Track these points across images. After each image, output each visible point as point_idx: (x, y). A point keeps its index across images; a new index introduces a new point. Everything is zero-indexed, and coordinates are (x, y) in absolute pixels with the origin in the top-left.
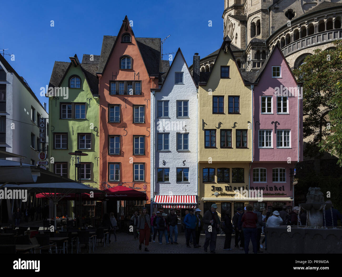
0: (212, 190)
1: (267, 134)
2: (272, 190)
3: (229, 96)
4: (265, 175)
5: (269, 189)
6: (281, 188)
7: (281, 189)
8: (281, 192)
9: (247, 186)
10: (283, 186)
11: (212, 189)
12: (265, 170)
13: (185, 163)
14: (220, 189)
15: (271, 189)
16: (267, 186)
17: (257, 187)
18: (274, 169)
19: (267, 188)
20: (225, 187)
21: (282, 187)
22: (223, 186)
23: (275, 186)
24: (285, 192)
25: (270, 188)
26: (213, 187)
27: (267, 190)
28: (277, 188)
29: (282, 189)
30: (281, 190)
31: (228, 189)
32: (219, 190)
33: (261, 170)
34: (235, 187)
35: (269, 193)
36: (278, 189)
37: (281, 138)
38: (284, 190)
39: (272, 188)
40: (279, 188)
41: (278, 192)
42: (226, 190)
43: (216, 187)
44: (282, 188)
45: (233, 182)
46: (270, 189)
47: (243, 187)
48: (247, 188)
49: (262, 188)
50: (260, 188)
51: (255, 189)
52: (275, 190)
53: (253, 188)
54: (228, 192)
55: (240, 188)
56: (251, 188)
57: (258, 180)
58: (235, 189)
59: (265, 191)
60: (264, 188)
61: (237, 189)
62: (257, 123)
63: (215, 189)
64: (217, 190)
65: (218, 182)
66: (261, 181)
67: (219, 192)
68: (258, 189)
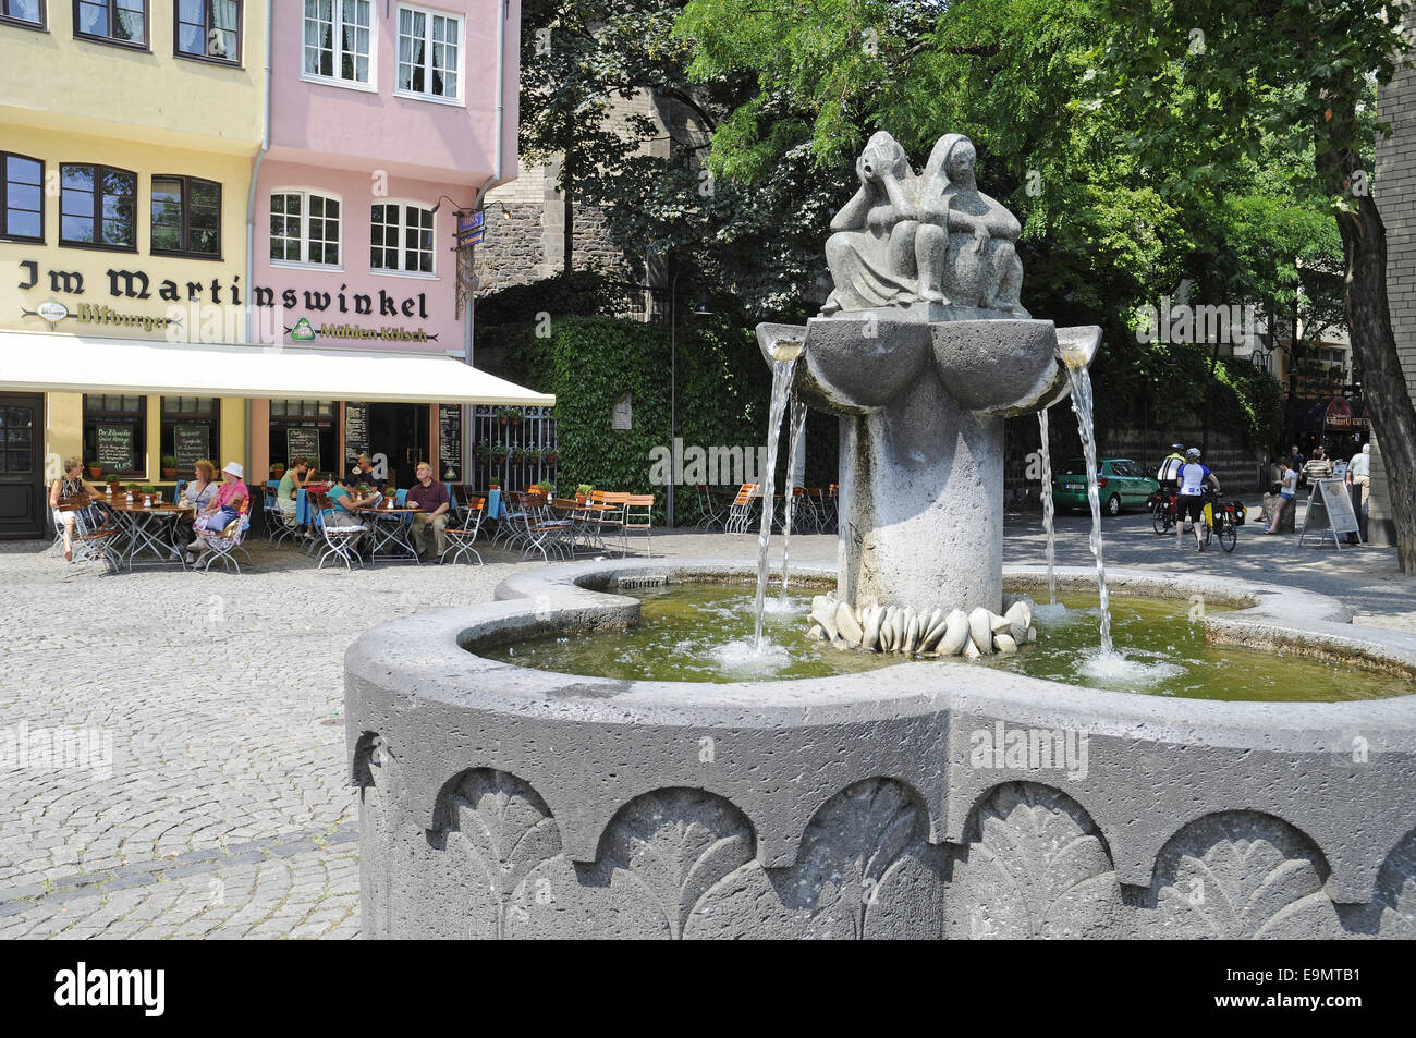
0: (24, 286)
2: (368, 312)
4: (333, 230)
5: (351, 304)
6: (412, 303)
7: (411, 310)
8: (413, 324)
9: (237, 279)
10: (422, 297)
11: (25, 275)
12: (333, 207)
14: (73, 281)
15: (364, 305)
16: (344, 287)
17: (292, 291)
18: (381, 207)
19: (342, 298)
20: (111, 273)
21: (417, 302)
22: (95, 265)
23: (383, 293)
24: (428, 327)
25: (358, 298)
26: (34, 266)
27: (343, 309)
28: (391, 301)
29: (416, 309)
30: (409, 314)
31: (129, 286)
32: (67, 289)
33: (316, 203)
34: (166, 282)
35: (352, 327)
36: (398, 306)
37: (418, 49)
38: (423, 315)
39: (367, 299)
40: (404, 304)
41: (399, 321)
42: (115, 292)
43: (53, 274)
44: (418, 305)
45: (155, 251)
46: (358, 304)
47: (215, 282)
48: (235, 290)
49: (317, 295)
50: (307, 294)
51: (278, 299)
52: (383, 312)
53: (270, 292)
54: (125, 306)
55: (200, 288)
56: (259, 291)
57: (294, 253)
58: (169, 291)
59: (332, 316)
60: (327, 296)
61: (183, 291)
63: (44, 279)
64: (55, 288)
65: (64, 243)
66: (315, 258)
67: (71, 301)
68: (294, 299)
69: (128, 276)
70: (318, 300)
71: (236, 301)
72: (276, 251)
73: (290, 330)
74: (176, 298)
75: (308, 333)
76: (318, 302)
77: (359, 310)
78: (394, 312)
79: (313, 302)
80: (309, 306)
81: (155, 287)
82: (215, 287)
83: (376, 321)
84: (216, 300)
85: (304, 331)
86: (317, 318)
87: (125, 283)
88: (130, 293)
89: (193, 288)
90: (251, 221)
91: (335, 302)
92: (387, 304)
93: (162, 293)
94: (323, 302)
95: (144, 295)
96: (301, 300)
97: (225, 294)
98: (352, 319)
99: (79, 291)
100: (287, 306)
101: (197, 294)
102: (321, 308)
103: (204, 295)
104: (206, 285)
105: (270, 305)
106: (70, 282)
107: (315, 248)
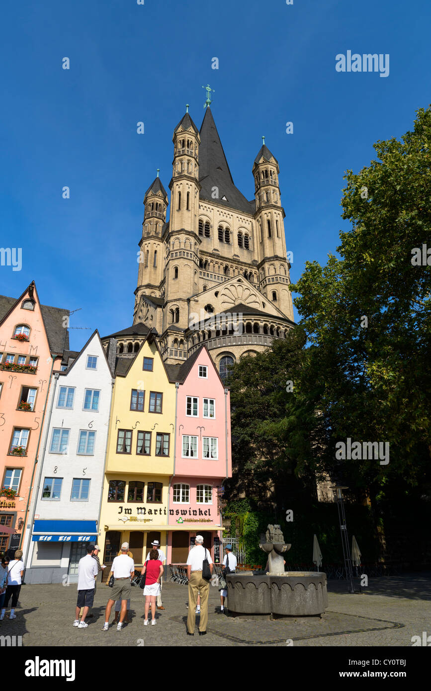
0: (119, 513)
1: (192, 441)
2: (196, 515)
3: (151, 392)
4: (187, 494)
5: (192, 513)
6: (206, 511)
8: (207, 517)
9: (165, 508)
10: (209, 510)
11: (120, 510)
12: (188, 487)
13: (86, 471)
14: (130, 511)
16: (190, 508)
17: (178, 510)
18: (199, 486)
19: (190, 511)
20: (138, 508)
21: (208, 511)
22: (134, 506)
23: (199, 509)
24: (210, 518)
25: (193, 511)
26: (121, 508)
27: (190, 514)
28: (201, 511)
29: (208, 513)
30: (206, 515)
31: (141, 511)
32: (128, 513)
33: (184, 486)
34: (150, 510)
35: (192, 519)
36: (203, 513)
37: (208, 447)
38: (210, 515)
39: (196, 511)
41: (203, 517)
42: (138, 513)
43: (126, 509)
45: (147, 502)
48: (165, 510)
49: (184, 511)
50: (181, 511)
51: (175, 513)
52: (200, 515)
53: (173, 510)
54: (140, 517)
55: (157, 511)
56: (170, 510)
57: (178, 500)
58: (150, 512)
59: (187, 517)
60: (186, 511)
61: (153, 512)
62: (181, 427)
63: (124, 511)
64: (126, 513)
65: (129, 501)
66: (183, 500)
67: (129, 516)
68: (178, 512)
69: (141, 508)
71: (165, 514)
72: (174, 499)
73: (177, 521)
74: (151, 514)
76: (184, 513)
77: (194, 514)
78: (202, 515)
80: (182, 514)
81: (147, 512)
82: (160, 510)
83: (198, 517)
84: (160, 514)
85: (181, 521)
86: (184, 517)
88: (142, 513)
89: (156, 511)
90: (169, 492)
91: (188, 512)
92: (201, 512)
93: (149, 512)
95: (145, 513)
96: (180, 512)
97: (163, 512)
98: (192, 517)
99: (131, 513)
100: (177, 514)
101: (156, 512)
102: (185, 514)
103: (158, 513)
104: (159, 510)
105: (173, 514)
106: (128, 511)
107: (184, 498)
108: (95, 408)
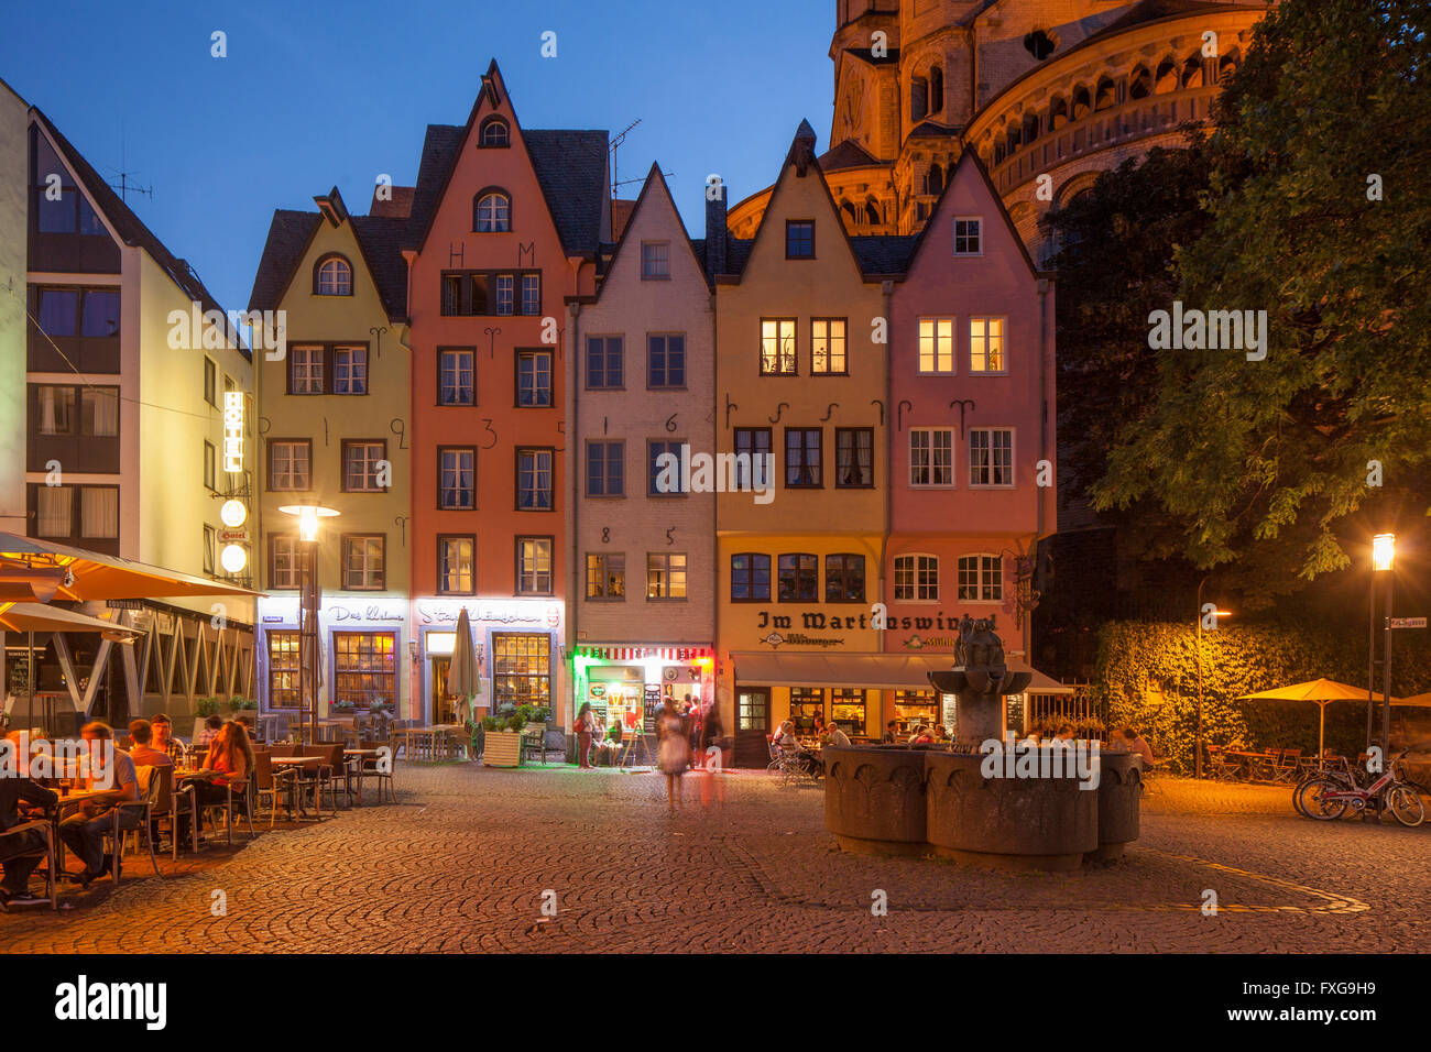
0: (761, 626)
1: (937, 444)
4: (933, 581)
5: (945, 624)
6: (986, 621)
9: (875, 613)
10: (993, 616)
11: (761, 620)
12: (933, 561)
13: (671, 534)
14: (786, 623)
15: (953, 624)
16: (941, 614)
17: (908, 618)
18: (965, 559)
19: (939, 620)
20: (804, 615)
21: (990, 620)
22: (795, 611)
23: (966, 615)
25: (950, 620)
26: (765, 615)
27: (941, 628)
31: (814, 621)
32: (783, 626)
33: (922, 561)
34: (834, 618)
35: (946, 638)
37: (984, 456)
39: (956, 620)
42: (807, 626)
43: (775, 618)
44: (993, 622)
45: (828, 600)
46: (950, 623)
47: (862, 616)
49: (923, 619)
50: (917, 619)
51: (900, 625)
53: (895, 620)
54: (812, 634)
55: (853, 620)
56: (888, 619)
57: (910, 594)
58: (836, 624)
59: (933, 633)
60: (930, 620)
61: (843, 623)
62: (905, 408)
63: (771, 621)
64: (776, 626)
65: (780, 600)
66: (922, 596)
67: (784, 632)
68: (909, 624)
69: (814, 616)
70: (925, 624)
72: (899, 593)
73: (907, 643)
74: (840, 627)
75: (919, 644)
79: (921, 625)
80: (919, 627)
81: (828, 622)
84: (862, 627)
85: (915, 642)
86: (924, 635)
87: (812, 620)
88: (815, 626)
89: (849, 620)
90: (883, 577)
91: (935, 624)
93: (832, 624)
94: (927, 623)
95: (822, 627)
96: (914, 623)
97: (868, 623)
98: (948, 633)
99: (788, 627)
100: (905, 628)
101: (852, 624)
102: (927, 628)
103: (857, 624)
104: (857, 618)
105: (895, 628)
106: (784, 622)
107: (923, 590)
108: (678, 380)
